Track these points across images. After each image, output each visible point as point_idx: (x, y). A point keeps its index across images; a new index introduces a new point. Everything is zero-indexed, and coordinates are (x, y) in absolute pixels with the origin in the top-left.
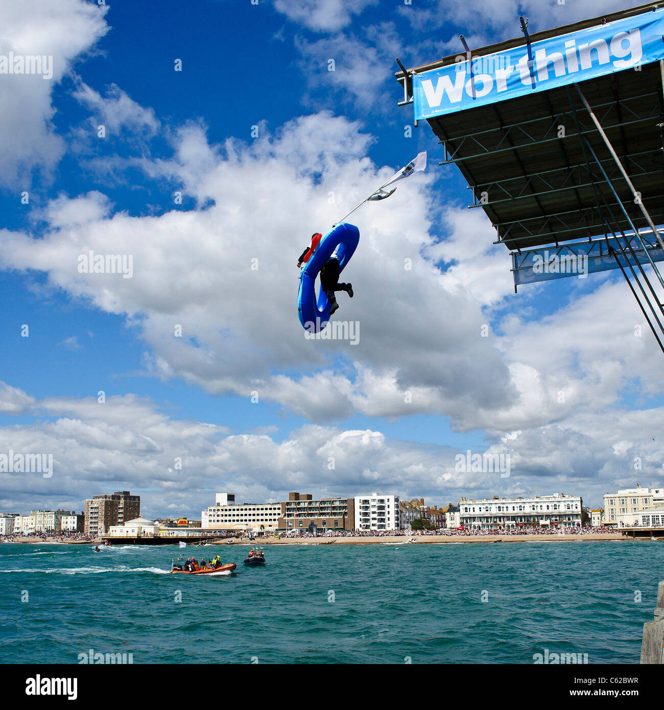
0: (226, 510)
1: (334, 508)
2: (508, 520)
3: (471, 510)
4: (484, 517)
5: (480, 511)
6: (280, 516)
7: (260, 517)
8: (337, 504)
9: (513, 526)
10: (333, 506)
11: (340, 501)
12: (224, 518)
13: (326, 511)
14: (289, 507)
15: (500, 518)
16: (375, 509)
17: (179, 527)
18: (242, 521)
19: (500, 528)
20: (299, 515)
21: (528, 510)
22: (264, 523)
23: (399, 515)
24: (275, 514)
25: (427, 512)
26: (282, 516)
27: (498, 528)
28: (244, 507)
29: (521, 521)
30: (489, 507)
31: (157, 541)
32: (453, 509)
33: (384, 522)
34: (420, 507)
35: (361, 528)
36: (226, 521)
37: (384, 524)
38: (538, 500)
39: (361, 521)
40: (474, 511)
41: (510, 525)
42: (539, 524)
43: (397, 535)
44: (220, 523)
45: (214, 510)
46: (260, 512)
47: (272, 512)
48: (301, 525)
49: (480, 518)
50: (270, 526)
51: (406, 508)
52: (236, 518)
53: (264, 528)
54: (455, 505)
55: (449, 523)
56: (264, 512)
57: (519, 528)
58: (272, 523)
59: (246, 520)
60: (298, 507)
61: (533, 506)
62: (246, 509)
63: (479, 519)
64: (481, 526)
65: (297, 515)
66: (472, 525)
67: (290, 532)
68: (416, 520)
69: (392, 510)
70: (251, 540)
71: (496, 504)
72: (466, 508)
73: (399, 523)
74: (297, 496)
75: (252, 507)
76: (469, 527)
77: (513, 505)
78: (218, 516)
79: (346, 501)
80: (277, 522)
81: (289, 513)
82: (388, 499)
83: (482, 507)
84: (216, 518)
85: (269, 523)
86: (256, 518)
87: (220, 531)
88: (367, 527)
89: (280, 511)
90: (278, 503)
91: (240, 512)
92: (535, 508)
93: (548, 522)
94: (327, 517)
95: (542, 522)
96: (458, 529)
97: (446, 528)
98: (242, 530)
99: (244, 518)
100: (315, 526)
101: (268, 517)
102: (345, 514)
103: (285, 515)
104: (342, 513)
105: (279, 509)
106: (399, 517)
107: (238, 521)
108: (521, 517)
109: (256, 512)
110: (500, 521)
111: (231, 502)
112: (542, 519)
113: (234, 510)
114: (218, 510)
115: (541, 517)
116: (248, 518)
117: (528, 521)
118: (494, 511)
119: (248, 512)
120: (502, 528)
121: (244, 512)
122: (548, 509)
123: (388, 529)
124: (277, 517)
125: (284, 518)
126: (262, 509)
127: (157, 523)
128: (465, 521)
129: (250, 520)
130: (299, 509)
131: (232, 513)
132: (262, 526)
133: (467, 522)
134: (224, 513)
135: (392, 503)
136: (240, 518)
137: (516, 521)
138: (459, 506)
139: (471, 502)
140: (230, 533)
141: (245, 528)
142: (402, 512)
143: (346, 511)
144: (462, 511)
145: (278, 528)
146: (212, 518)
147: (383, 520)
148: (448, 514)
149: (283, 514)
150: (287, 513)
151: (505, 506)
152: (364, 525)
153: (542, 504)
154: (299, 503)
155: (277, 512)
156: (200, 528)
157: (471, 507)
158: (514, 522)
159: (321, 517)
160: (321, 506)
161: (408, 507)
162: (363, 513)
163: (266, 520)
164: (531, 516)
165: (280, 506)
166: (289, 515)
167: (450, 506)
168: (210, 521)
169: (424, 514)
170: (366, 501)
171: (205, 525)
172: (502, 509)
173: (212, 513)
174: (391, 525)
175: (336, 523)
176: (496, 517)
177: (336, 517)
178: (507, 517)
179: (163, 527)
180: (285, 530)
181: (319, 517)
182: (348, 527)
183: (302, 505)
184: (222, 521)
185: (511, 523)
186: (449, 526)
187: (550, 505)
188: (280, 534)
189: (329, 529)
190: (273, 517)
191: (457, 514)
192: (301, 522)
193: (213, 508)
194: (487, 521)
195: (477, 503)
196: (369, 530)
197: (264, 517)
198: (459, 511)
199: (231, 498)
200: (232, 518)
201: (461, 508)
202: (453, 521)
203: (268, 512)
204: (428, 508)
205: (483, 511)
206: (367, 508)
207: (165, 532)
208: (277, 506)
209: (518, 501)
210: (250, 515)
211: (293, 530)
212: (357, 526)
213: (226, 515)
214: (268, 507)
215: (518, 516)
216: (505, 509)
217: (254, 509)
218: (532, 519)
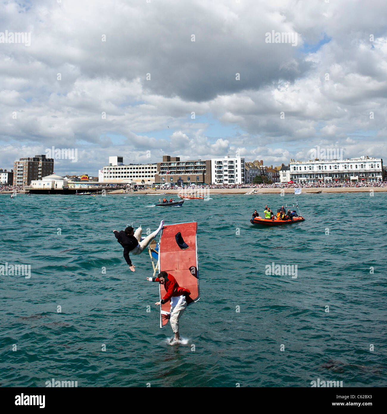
0: (117, 169)
1: (196, 167)
2: (327, 176)
3: (299, 169)
4: (308, 174)
5: (305, 169)
6: (156, 173)
7: (142, 174)
8: (198, 164)
9: (330, 180)
10: (195, 165)
11: (200, 162)
12: (115, 175)
13: (190, 170)
14: (162, 166)
15: (320, 174)
16: (227, 168)
17: (82, 181)
18: (128, 177)
19: (321, 182)
20: (171, 173)
21: (341, 169)
22: (144, 178)
23: (245, 172)
24: (152, 172)
25: (265, 170)
26: (157, 173)
27: (319, 182)
28: (130, 167)
29: (336, 177)
30: (312, 166)
31: (66, 191)
32: (285, 168)
33: (233, 178)
34: (260, 166)
35: (216, 182)
36: (116, 177)
37: (233, 179)
38: (349, 161)
39: (216, 177)
40: (300, 169)
41: (328, 180)
42: (350, 179)
43: (243, 188)
44: (112, 178)
45: (108, 169)
46: (142, 170)
47: (151, 170)
48: (172, 180)
49: (306, 175)
50: (149, 181)
51: (250, 167)
52: (124, 175)
53: (144, 182)
54: (286, 165)
55: (282, 178)
56: (144, 170)
57: (335, 182)
58: (151, 178)
59: (131, 177)
60: (169, 166)
61: (345, 165)
62: (131, 168)
63: (304, 175)
64: (306, 181)
65: (168, 173)
66: (299, 180)
67: (163, 185)
68: (257, 176)
69: (239, 168)
70: (135, 191)
71: (317, 164)
72: (295, 167)
73: (245, 179)
74: (169, 158)
75: (136, 167)
76: (297, 182)
77: (330, 165)
78: (111, 173)
79: (205, 162)
80: (154, 178)
81: (163, 171)
82: (236, 161)
83: (306, 166)
84: (109, 175)
85: (148, 178)
86: (138, 174)
87: (112, 184)
88: (221, 181)
89: (156, 170)
90: (155, 164)
91: (127, 171)
92: (347, 167)
93: (357, 178)
94: (191, 174)
95: (352, 178)
96: (289, 183)
97: (280, 182)
98: (128, 184)
99: (129, 175)
100: (182, 180)
101: (148, 174)
102: (204, 172)
103: (160, 173)
104: (202, 171)
105: (155, 168)
106: (245, 174)
107: (125, 177)
108: (336, 174)
109: (139, 170)
110: (320, 177)
111: (120, 163)
112: (352, 176)
113: (122, 169)
114: (111, 169)
115: (351, 174)
116: (132, 175)
117: (341, 177)
118: (316, 169)
119: (133, 170)
120: (322, 182)
121: (130, 171)
122: (357, 168)
123: (237, 183)
124: (154, 174)
125: (159, 175)
126: (143, 168)
127: (66, 178)
128: (294, 177)
129: (134, 177)
130: (170, 168)
131: (121, 171)
132: (143, 181)
133: (295, 177)
134: (115, 171)
135: (239, 164)
136: (127, 175)
137: (333, 177)
138: (289, 166)
139: (298, 163)
140: (120, 186)
141: (130, 182)
142: (246, 170)
143: (205, 169)
144: (292, 170)
145: (154, 182)
146: (106, 175)
147: (232, 176)
148: (281, 172)
149: (159, 172)
150: (161, 171)
151: (324, 166)
152: (218, 180)
153: (352, 164)
154: (170, 164)
155: (154, 170)
156: (97, 182)
157: (299, 167)
158: (331, 178)
159: (187, 174)
160: (186, 166)
161: (251, 166)
162: (218, 171)
163: (146, 176)
164: (344, 173)
165: (156, 166)
166: (163, 173)
167: (283, 165)
168: (105, 177)
169: (263, 172)
170: (220, 162)
171: (101, 180)
172: (321, 168)
173: (106, 171)
174: (239, 180)
175: (198, 179)
176: (317, 174)
177: (198, 174)
178: (325, 174)
179: (70, 181)
180: (160, 183)
181: (185, 174)
182: (206, 181)
183: (172, 165)
184: (114, 177)
185: (328, 178)
186: (282, 181)
187: (358, 165)
188: (156, 186)
189: (192, 183)
190: (151, 174)
191: (288, 172)
192: (171, 178)
193: (107, 168)
194: (311, 177)
195: (303, 163)
196: (222, 184)
197: (145, 174)
198: (289, 169)
199: (120, 160)
200: (121, 175)
201: (291, 167)
202: (285, 177)
203: (148, 170)
204: (266, 167)
205: (308, 169)
206: (220, 167)
207: (71, 185)
208: (154, 166)
209: (334, 162)
210: (134, 172)
211: (165, 184)
212: (213, 181)
213: (116, 173)
214: (148, 166)
215: (334, 174)
216: (324, 168)
217: (137, 168)
218: (344, 176)
